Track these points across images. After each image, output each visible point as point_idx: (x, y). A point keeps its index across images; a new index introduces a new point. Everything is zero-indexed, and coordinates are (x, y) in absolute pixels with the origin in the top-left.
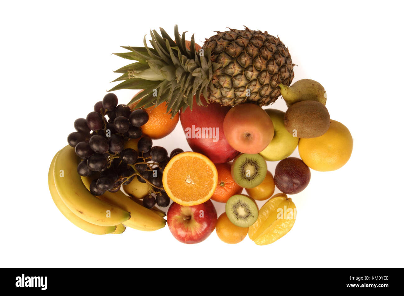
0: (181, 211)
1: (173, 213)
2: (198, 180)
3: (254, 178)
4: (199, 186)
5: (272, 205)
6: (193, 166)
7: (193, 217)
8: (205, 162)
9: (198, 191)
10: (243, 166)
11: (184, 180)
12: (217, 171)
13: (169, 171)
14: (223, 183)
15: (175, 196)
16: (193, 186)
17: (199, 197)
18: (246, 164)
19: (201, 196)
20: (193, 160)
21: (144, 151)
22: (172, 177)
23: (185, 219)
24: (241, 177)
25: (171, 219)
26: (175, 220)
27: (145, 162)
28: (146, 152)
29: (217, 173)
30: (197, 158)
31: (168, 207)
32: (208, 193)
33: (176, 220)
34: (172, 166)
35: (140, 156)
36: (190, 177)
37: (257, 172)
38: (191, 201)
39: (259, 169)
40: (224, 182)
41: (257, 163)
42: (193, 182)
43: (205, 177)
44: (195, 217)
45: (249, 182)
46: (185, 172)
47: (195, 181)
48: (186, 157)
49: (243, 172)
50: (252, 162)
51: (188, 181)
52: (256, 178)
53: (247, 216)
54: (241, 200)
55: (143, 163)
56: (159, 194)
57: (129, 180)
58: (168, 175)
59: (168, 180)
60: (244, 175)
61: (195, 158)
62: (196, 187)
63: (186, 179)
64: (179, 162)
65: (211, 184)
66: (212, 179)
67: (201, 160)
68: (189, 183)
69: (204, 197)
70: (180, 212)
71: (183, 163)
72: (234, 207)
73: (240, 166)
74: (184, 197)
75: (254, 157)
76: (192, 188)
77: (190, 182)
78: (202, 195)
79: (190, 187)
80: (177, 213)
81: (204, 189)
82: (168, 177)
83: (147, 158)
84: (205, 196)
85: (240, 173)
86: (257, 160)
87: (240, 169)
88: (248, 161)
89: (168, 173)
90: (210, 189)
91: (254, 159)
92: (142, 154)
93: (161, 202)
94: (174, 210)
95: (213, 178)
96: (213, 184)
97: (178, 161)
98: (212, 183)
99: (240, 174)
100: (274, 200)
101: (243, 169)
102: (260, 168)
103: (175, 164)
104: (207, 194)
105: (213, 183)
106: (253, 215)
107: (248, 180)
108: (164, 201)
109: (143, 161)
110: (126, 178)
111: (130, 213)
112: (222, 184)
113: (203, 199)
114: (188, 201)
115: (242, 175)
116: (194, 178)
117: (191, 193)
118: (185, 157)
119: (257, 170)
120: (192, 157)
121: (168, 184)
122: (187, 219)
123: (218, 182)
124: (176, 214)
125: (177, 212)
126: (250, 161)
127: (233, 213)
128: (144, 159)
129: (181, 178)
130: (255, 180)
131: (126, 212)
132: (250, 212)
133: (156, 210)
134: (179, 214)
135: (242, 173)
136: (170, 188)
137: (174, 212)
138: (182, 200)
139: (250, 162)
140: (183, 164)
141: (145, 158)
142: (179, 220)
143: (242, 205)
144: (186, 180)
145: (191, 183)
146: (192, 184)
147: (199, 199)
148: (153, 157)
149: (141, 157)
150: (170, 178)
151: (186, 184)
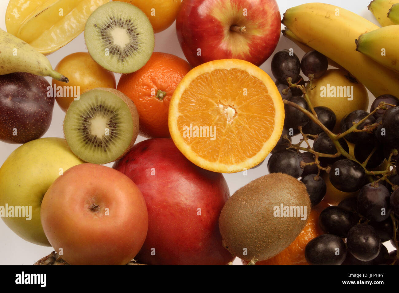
0: (250, 46)
1: (268, 42)
2: (210, 113)
3: (90, 109)
4: (210, 100)
5: (55, 37)
6: (219, 144)
7: (226, 31)
8: (194, 149)
9: (212, 89)
10: (112, 137)
11: (240, 115)
12: (170, 130)
13: (269, 136)
14: (159, 98)
15: (261, 83)
16: (222, 102)
17: (210, 76)
18: (107, 141)
19: (206, 78)
20: (218, 156)
21: (315, 179)
22: (265, 123)
23: (243, 28)
24: (117, 115)
25: (272, 30)
26: (263, 28)
27: (317, 157)
28: (312, 175)
29: (169, 126)
30: (210, 160)
31: (277, 52)
32: (191, 84)
33: (262, 26)
34: (262, 145)
35: (324, 171)
36: (226, 120)
37: (85, 121)
38: (229, 69)
39: (78, 128)
40: (157, 99)
41: (84, 140)
42: (221, 110)
43: (195, 118)
44: (222, 31)
45: (101, 103)
46: (236, 132)
47: (218, 111)
48: (232, 164)
49: (113, 124)
50: (93, 143)
51: (231, 111)
52: (88, 109)
53: (108, 27)
54: (120, 63)
55: (321, 155)
56: (293, 82)
57: (352, 125)
58: (273, 128)
59: (274, 117)
60: (111, 118)
61: (214, 160)
62: (216, 98)
63: (235, 116)
64: (248, 154)
65: (183, 103)
66: (180, 114)
67: (201, 156)
68: (230, 107)
69: (200, 76)
70: (253, 42)
71: (239, 152)
72: (135, 47)
73: (119, 139)
74: (242, 79)
75: (89, 153)
76: (223, 97)
77: (226, 110)
78: (203, 81)
79: (227, 100)
80: (258, 41)
81: (200, 94)
82: (273, 123)
83: (311, 164)
84: (197, 79)
85: (121, 123)
86: (84, 146)
87: (120, 131)
88: (101, 146)
89: (272, 131)
90: (186, 92)
91: (90, 149)
92: (319, 174)
93: (291, 65)
94: (265, 48)
95: (180, 116)
96: (179, 103)
97: (250, 157)
98: (182, 106)
99: (120, 120)
100: (50, 48)
101: (112, 130)
102: (79, 130)
103: (256, 150)
104: (193, 81)
105: (180, 105)
106: (96, 30)
107: (103, 107)
108: (284, 64)
109: (320, 159)
110: (358, 131)
111: (357, 50)
112: (161, 95)
113: (202, 72)
114: (234, 69)
115: (117, 119)
116: (218, 117)
117: (227, 86)
118: (234, 162)
119: (85, 127)
120: (221, 162)
121: (273, 109)
122: (238, 28)
123: (169, 100)
124: (261, 39)
125: (258, 44)
126: (98, 146)
127: (138, 34)
128: (317, 162)
129: (245, 119)
130: (90, 105)
131: (365, 53)
132: (103, 35)
133: (302, 44)
134: (254, 38)
135: (116, 124)
136: (269, 99)
137: (266, 43)
138: (246, 73)
139: (97, 144)
140: (240, 150)
141: (315, 165)
142: (256, 27)
143: (118, 51)
144: (236, 113)
145: (225, 107)
146: (224, 105)
147: (210, 72)
148: (298, 165)
149: (323, 169)
150: (269, 121)
151: (235, 106)
